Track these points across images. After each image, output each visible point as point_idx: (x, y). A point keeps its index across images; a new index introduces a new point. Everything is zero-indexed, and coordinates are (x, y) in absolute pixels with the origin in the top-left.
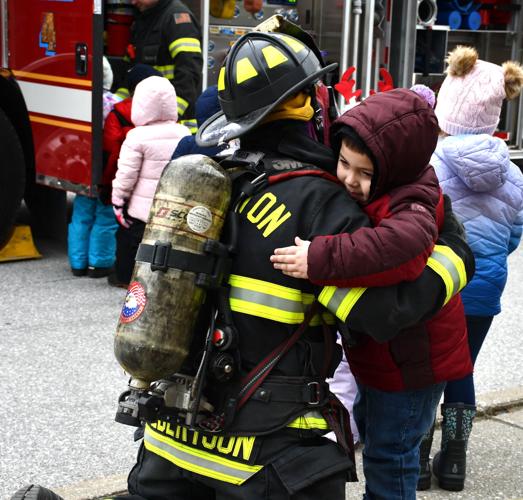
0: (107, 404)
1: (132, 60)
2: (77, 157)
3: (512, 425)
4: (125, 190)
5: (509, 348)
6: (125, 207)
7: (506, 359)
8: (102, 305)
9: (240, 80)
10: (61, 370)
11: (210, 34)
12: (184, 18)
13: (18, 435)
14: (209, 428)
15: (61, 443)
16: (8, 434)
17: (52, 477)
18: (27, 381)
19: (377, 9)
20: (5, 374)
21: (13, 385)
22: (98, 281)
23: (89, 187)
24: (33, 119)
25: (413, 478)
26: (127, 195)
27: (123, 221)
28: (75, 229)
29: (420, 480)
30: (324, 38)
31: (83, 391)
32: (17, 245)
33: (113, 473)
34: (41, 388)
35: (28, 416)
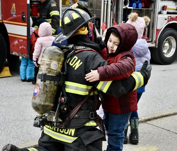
0: (32, 119)
1: (39, 17)
2: (23, 46)
3: (151, 125)
4: (37, 56)
5: (150, 102)
6: (37, 61)
7: (150, 105)
8: (30, 90)
9: (65, 23)
10: (18, 109)
11: (62, 10)
12: (54, 5)
13: (5, 129)
14: (61, 127)
15: (18, 131)
16: (2, 129)
17: (16, 141)
18: (8, 113)
19: (112, 2)
20: (2, 111)
21: (4, 114)
22: (29, 83)
23: (26, 55)
24: (9, 35)
25: (123, 140)
26: (37, 57)
27: (36, 65)
28: (22, 68)
29: (124, 141)
30: (96, 11)
31: (25, 116)
32: (5, 72)
33: (34, 140)
34: (12, 115)
35: (8, 123)
